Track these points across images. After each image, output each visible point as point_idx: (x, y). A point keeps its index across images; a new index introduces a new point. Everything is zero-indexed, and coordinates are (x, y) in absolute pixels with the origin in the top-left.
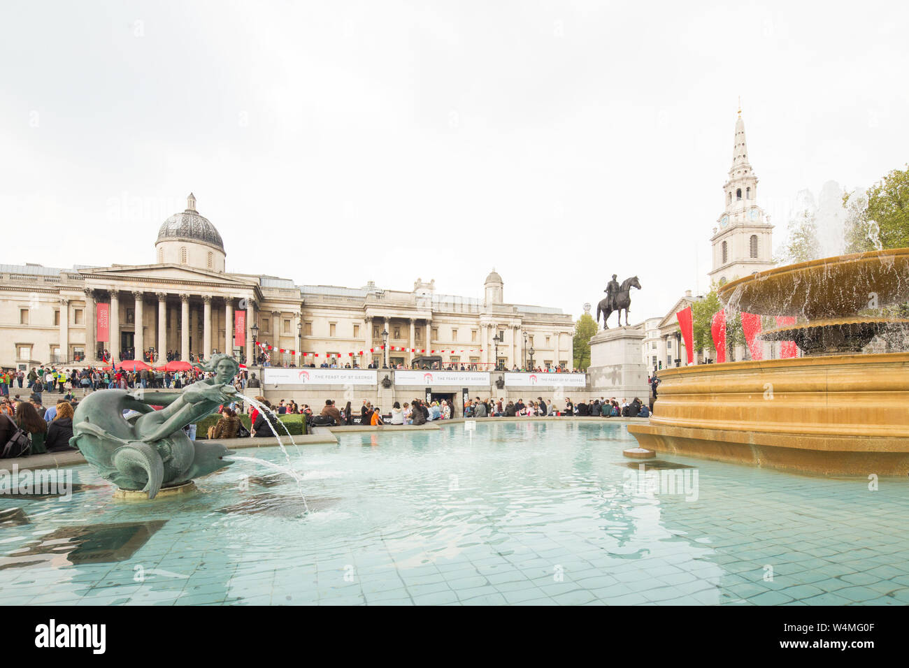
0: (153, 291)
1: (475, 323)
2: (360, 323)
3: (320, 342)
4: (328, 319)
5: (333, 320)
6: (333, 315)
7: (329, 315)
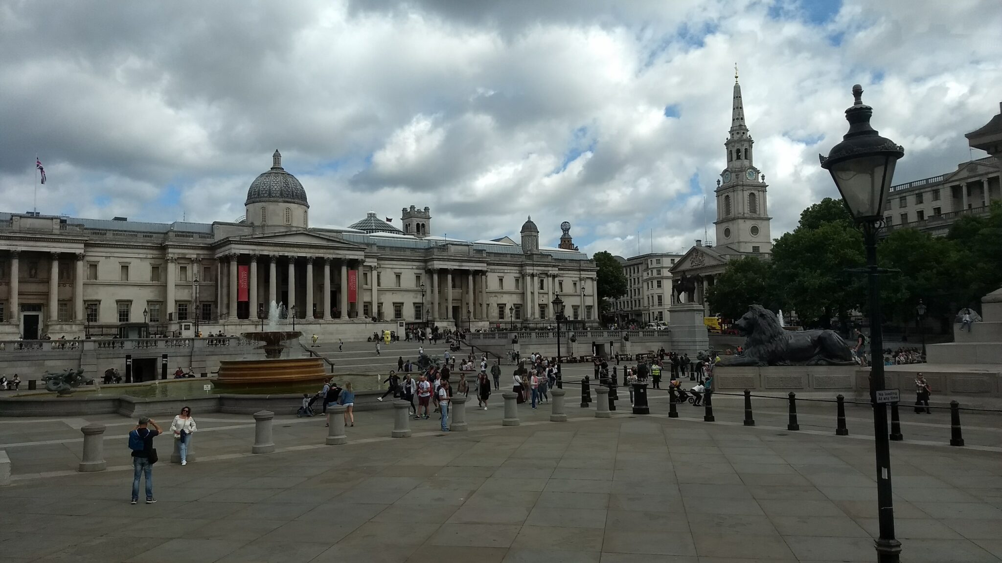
0: (286, 254)
1: (518, 272)
2: (421, 274)
3: (388, 293)
4: (393, 270)
5: (398, 271)
6: (398, 266)
7: (394, 266)
